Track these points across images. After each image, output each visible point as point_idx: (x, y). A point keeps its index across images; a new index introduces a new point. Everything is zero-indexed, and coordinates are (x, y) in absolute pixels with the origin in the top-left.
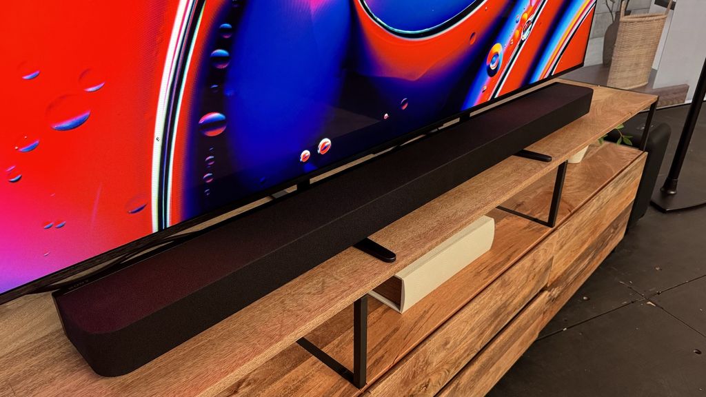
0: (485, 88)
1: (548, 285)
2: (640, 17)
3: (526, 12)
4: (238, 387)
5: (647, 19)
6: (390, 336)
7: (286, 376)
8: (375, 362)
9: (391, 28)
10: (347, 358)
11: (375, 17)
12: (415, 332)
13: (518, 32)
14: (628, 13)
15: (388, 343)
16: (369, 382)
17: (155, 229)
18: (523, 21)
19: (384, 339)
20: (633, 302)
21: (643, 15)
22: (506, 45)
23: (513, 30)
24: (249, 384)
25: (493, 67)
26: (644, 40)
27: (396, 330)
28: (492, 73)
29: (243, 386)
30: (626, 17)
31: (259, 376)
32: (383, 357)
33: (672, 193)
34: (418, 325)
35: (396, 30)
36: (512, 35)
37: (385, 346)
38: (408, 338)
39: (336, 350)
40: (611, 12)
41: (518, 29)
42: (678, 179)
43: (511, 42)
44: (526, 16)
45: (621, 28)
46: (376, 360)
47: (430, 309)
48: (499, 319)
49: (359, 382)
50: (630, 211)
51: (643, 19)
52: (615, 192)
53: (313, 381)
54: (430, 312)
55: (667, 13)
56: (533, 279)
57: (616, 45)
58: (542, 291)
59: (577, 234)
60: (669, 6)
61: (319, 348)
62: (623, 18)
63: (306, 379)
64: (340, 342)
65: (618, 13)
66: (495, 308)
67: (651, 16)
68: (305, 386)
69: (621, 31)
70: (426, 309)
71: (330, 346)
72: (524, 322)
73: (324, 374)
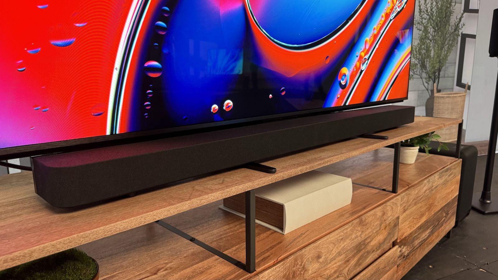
0: (339, 96)
1: (398, 241)
2: (448, 94)
3: (363, 51)
4: (158, 271)
5: (452, 95)
6: (275, 246)
7: (194, 266)
8: (263, 259)
9: (272, 38)
10: (242, 257)
11: (262, 29)
12: (294, 244)
13: (358, 64)
14: (439, 91)
15: (273, 250)
16: (258, 270)
17: (108, 132)
18: (361, 57)
19: (270, 247)
20: (468, 269)
21: (449, 93)
22: (351, 70)
23: (354, 61)
24: (166, 270)
25: (343, 83)
26: (452, 109)
27: (280, 242)
28: (343, 87)
29: (162, 270)
30: (438, 93)
31: (174, 266)
32: (269, 256)
33: (488, 202)
34: (297, 240)
35: (275, 40)
36: (354, 64)
37: (271, 251)
38: (289, 247)
39: (234, 252)
40: (427, 90)
41: (358, 61)
42: (491, 192)
43: (354, 69)
44: (363, 54)
45: (436, 100)
46: (264, 258)
47: (305, 232)
48: (360, 254)
49: (250, 269)
50: (456, 204)
51: (450, 95)
52: (441, 181)
53: (215, 268)
54: (306, 234)
55: (466, 92)
56: (385, 229)
57: (434, 111)
58: (394, 244)
59: (415, 204)
60: (466, 87)
61: (221, 251)
62: (436, 95)
63: (210, 267)
64: (238, 249)
65: (432, 91)
66: (356, 242)
67: (455, 94)
68: (209, 271)
69: (436, 103)
70: (303, 232)
71: (230, 250)
72: (382, 266)
73: (223, 265)
